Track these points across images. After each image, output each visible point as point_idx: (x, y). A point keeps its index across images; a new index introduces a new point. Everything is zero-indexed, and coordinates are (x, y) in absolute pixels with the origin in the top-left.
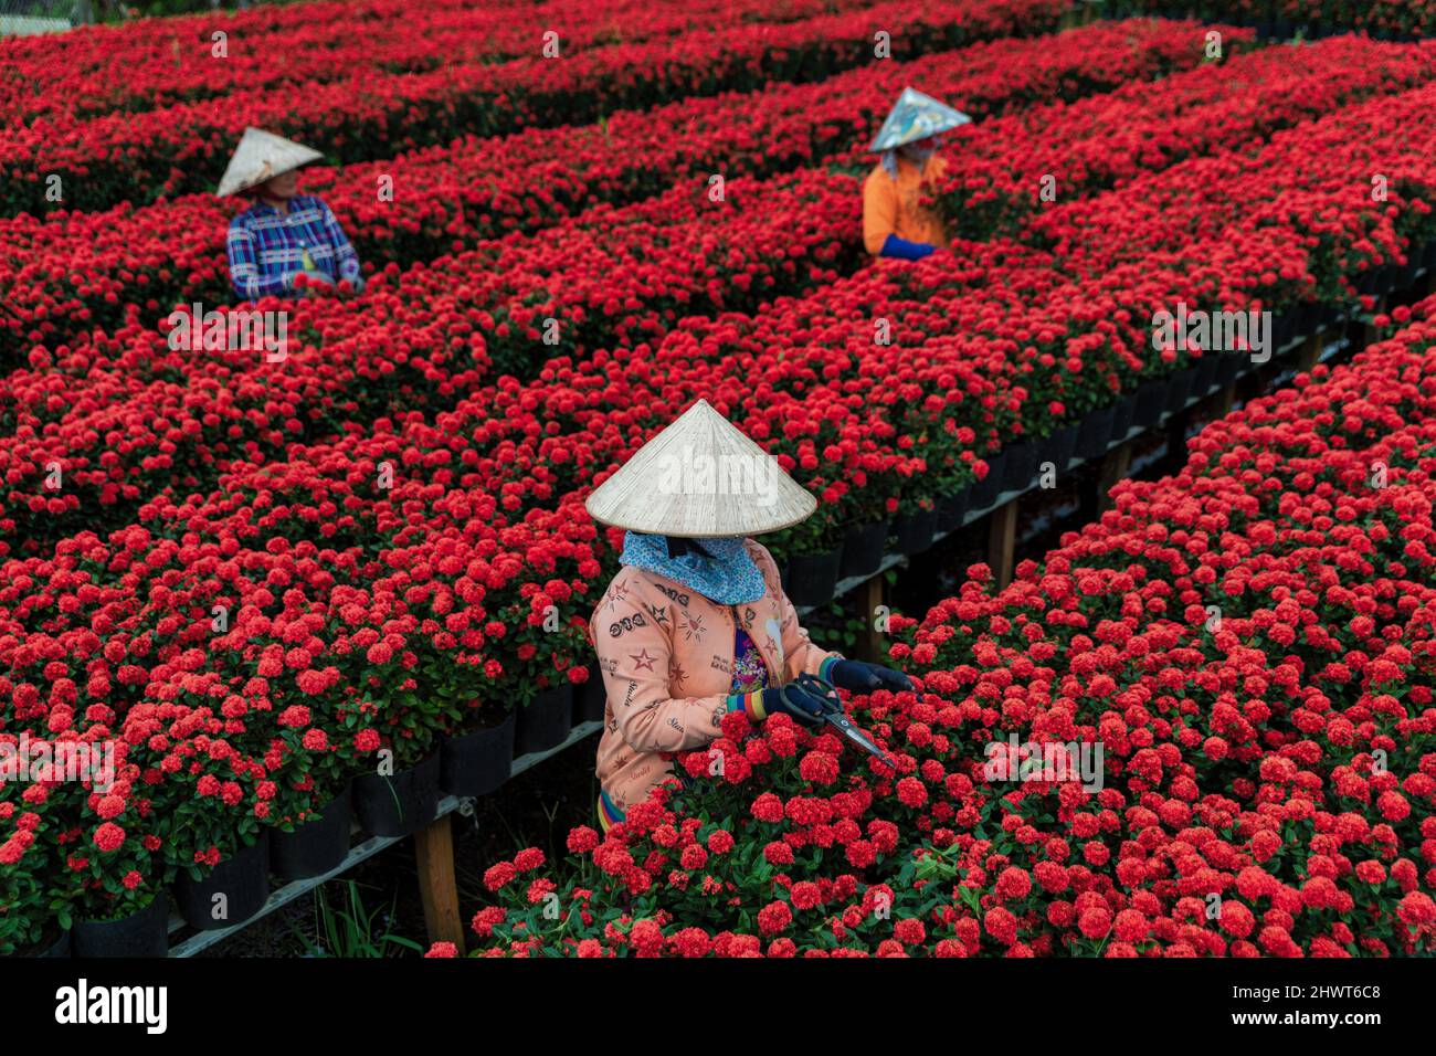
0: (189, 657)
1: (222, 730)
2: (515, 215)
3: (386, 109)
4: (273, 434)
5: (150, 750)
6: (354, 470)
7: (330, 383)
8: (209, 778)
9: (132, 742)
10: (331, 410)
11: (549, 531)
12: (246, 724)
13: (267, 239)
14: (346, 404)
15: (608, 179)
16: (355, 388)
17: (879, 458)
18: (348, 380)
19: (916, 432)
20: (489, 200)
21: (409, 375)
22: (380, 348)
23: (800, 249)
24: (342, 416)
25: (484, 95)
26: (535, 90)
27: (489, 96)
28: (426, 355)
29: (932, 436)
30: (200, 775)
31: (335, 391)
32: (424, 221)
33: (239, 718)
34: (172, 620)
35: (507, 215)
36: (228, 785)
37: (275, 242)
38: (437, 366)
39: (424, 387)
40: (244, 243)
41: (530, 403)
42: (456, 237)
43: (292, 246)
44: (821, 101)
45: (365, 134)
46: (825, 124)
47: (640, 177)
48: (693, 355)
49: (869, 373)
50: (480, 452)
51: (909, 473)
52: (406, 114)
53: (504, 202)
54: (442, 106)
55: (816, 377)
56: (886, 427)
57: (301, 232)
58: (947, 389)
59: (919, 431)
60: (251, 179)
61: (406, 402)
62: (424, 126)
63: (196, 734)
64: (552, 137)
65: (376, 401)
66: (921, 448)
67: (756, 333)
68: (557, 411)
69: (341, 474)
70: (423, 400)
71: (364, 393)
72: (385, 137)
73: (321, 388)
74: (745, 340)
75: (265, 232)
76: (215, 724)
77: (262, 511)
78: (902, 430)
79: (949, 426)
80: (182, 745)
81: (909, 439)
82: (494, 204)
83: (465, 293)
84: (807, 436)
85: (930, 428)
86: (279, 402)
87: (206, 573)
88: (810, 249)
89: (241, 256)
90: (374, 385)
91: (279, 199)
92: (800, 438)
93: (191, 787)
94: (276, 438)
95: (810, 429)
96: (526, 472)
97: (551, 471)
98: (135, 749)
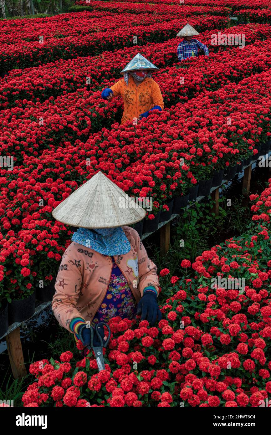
0: (35, 214)
1: (52, 237)
2: (81, 83)
3: (32, 51)
4: (29, 149)
5: (32, 244)
6: (66, 157)
7: (44, 132)
8: (51, 252)
9: (26, 242)
10: (45, 141)
11: (137, 173)
12: (59, 235)
13: (186, 48)
14: (50, 139)
15: (107, 71)
16: (52, 134)
17: (226, 149)
18: (49, 132)
19: (234, 141)
20: (72, 78)
21: (67, 130)
22: (58, 122)
23: (176, 90)
24: (49, 143)
25: (61, 47)
26: (76, 45)
27: (63, 47)
28: (72, 123)
29: (239, 143)
30: (48, 252)
31: (46, 135)
32: (54, 85)
33: (57, 233)
34: (26, 204)
35: (78, 83)
36: (57, 254)
37: (187, 49)
38: (75, 126)
39: (72, 133)
40: (181, 49)
41: (115, 136)
42: (64, 90)
43: (190, 50)
44: (166, 48)
45: (26, 59)
46: (169, 54)
47: (116, 71)
48: (160, 120)
49: (216, 124)
50: (104, 151)
51: (235, 153)
52: (38, 53)
53: (77, 78)
54: (48, 51)
55: (198, 126)
56: (226, 140)
57: (192, 47)
58: (243, 127)
59: (235, 141)
60: (183, 35)
61: (67, 138)
62: (44, 57)
63: (45, 239)
64: (86, 59)
65: (57, 138)
66: (236, 146)
67: (175, 114)
68: (124, 138)
69: (62, 159)
70: (71, 138)
71: (54, 136)
72: (32, 60)
73: (41, 134)
74: (172, 116)
75: (185, 46)
76: (50, 235)
77: (40, 170)
78: (230, 141)
79: (244, 139)
80: (42, 242)
81: (232, 143)
82: (75, 79)
83: (78, 105)
84: (205, 142)
85: (238, 140)
86: (31, 138)
87: (30, 190)
88: (179, 89)
89: (180, 52)
90: (57, 133)
91: (188, 40)
92: (203, 143)
93: (46, 256)
94: (31, 150)
95: (206, 140)
96: (120, 156)
97: (128, 156)
98: (27, 244)
